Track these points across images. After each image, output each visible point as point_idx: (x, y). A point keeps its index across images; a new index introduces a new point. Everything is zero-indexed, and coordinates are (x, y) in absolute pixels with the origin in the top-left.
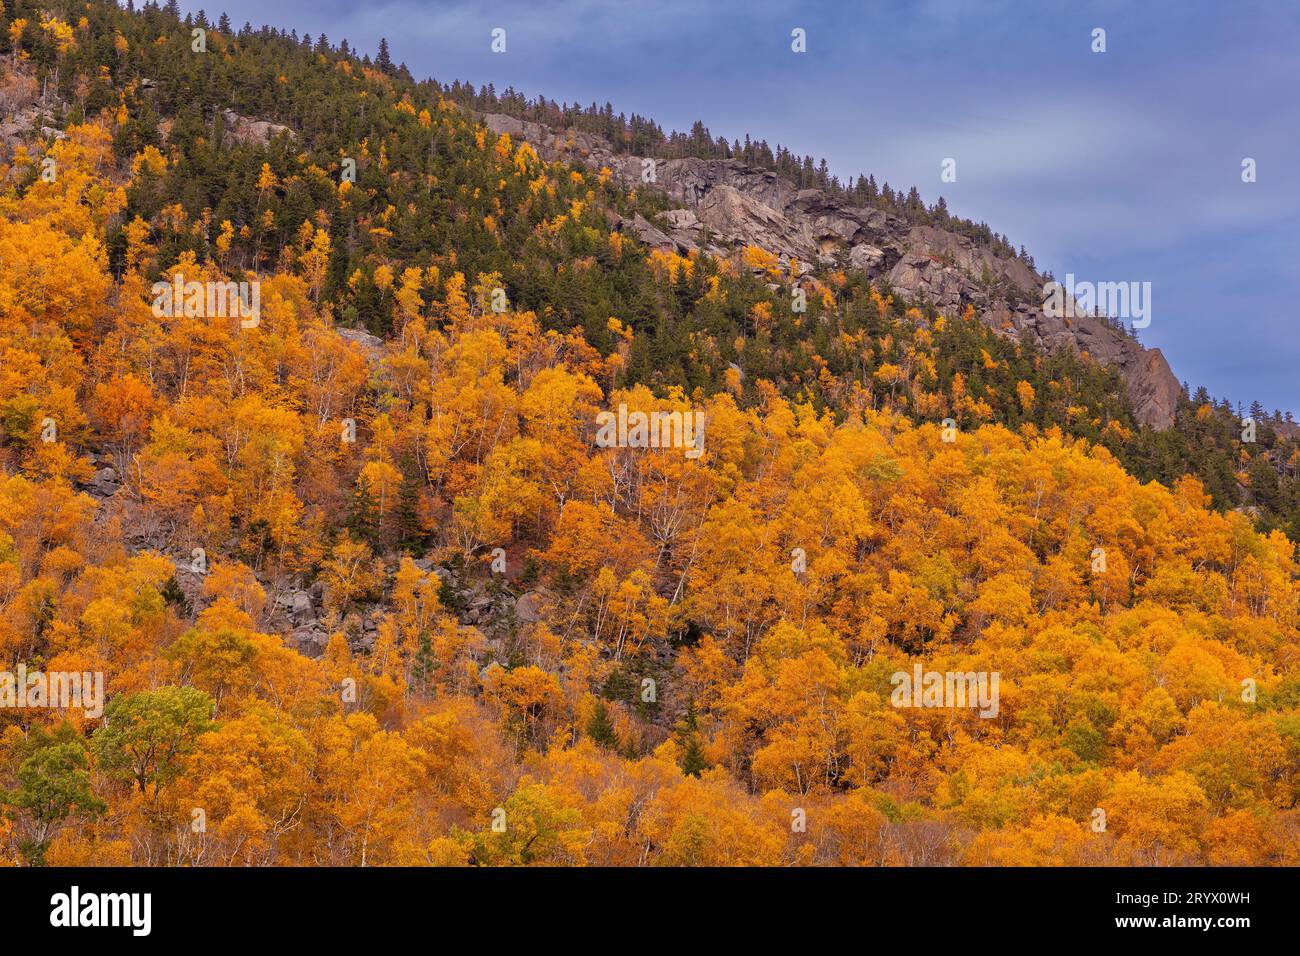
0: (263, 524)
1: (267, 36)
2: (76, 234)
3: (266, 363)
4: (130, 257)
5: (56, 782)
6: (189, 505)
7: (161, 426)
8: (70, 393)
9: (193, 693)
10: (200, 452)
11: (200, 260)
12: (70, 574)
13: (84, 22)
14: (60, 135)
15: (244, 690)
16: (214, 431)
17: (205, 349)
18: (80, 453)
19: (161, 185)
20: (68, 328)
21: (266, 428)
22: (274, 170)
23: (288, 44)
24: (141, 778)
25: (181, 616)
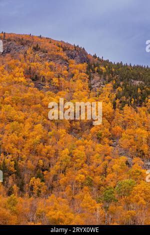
0: (142, 150)
1: (138, 66)
2: (107, 103)
3: (141, 122)
4: (117, 106)
5: (109, 196)
6: (129, 148)
7: (123, 134)
8: (108, 129)
9: (131, 180)
10: (131, 139)
11: (129, 106)
12: (110, 160)
13: (107, 67)
14: (104, 86)
15: (140, 179)
16: (132, 135)
17: (131, 121)
18: (110, 140)
19: (121, 93)
20: (107, 118)
21: (141, 134)
22: (140, 89)
23: (141, 67)
24: (124, 195)
25: (129, 167)
